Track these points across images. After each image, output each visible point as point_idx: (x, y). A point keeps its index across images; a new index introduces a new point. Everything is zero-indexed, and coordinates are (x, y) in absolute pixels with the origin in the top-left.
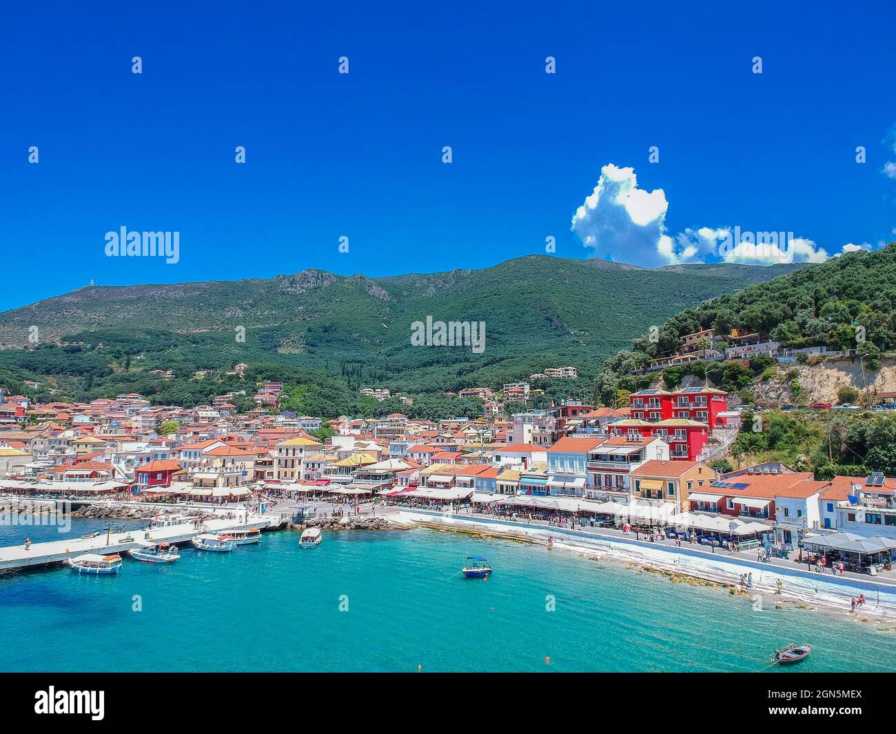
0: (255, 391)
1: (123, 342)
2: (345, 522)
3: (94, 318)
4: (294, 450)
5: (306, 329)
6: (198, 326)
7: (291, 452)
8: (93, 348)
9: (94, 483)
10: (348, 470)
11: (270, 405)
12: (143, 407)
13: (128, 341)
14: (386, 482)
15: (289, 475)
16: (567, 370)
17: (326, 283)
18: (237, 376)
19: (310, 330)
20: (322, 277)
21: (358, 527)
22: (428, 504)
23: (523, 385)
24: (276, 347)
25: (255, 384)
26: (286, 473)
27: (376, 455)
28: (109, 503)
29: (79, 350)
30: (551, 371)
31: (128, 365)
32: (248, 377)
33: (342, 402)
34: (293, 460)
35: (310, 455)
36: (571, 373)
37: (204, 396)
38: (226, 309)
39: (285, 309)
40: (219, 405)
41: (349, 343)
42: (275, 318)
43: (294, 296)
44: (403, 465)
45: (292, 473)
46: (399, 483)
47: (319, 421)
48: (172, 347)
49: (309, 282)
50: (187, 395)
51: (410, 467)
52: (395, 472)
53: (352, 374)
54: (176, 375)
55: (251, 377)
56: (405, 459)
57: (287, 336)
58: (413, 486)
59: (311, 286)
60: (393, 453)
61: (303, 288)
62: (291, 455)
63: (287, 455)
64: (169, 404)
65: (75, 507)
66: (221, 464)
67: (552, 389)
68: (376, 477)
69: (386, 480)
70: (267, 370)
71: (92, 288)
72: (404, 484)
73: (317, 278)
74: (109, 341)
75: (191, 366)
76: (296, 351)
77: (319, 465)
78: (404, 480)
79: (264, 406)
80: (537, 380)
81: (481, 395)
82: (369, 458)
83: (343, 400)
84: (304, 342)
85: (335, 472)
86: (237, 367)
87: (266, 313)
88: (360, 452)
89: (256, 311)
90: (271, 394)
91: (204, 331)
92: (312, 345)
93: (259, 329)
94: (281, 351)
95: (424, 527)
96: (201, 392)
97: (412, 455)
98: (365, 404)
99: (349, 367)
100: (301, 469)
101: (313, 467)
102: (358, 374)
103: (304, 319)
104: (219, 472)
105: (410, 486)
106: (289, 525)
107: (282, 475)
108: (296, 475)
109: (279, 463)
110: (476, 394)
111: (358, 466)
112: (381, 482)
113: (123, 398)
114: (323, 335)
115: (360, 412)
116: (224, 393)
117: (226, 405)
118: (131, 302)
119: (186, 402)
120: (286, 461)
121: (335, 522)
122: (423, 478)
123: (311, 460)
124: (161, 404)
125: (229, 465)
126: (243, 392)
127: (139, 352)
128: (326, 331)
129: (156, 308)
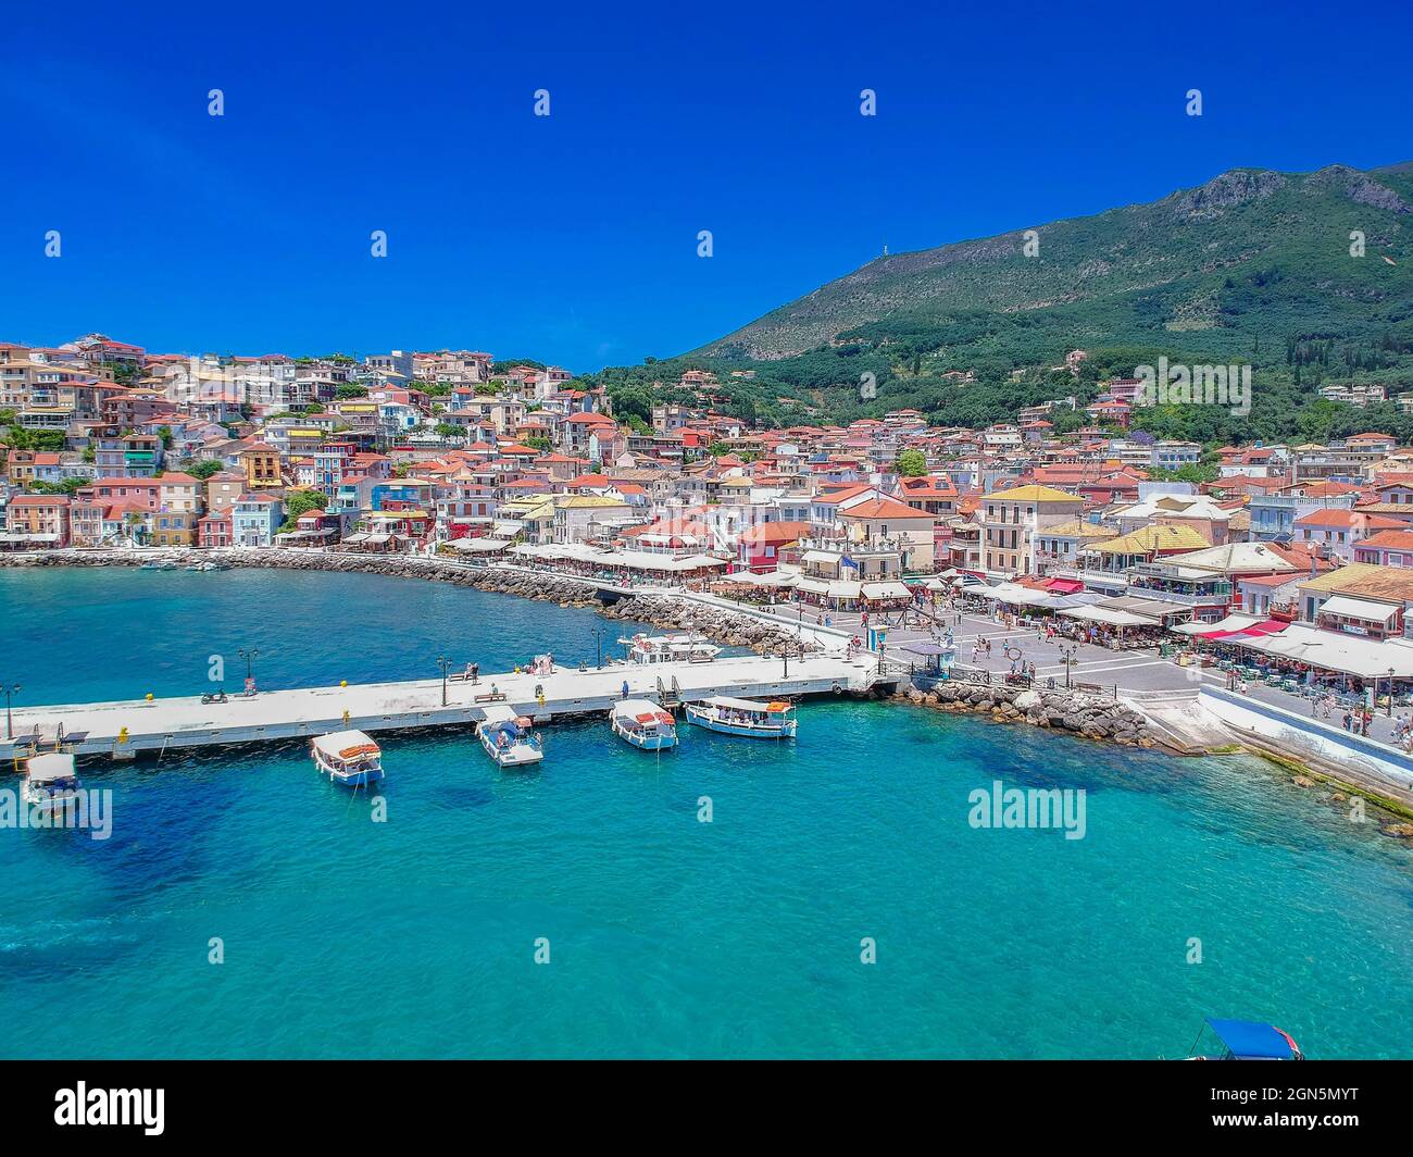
0: (1093, 397)
1: (914, 334)
2: (1026, 705)
3: (889, 303)
4: (1017, 510)
5: (1223, 282)
6: (1035, 298)
7: (1010, 513)
8: (875, 347)
9: (673, 556)
10: (1123, 561)
11: (1114, 420)
12: (915, 429)
13: (922, 331)
14: (1210, 601)
15: (1008, 563)
17: (1265, 192)
18: (1067, 374)
19: (1229, 285)
20: (1256, 180)
21: (1055, 723)
22: (1302, 678)
24: (1163, 320)
25: (1093, 385)
26: (1002, 557)
27: (1208, 529)
28: (665, 594)
29: (856, 351)
31: (917, 367)
32: (1084, 373)
33: (1265, 413)
34: (1014, 533)
35: (1052, 522)
37: (1007, 410)
38: (1082, 265)
39: (1185, 250)
40: (1027, 423)
41: (1309, 302)
42: (1166, 270)
43: (1201, 225)
44: (1271, 560)
45: (1014, 558)
46: (1246, 605)
47: (1195, 449)
48: (988, 335)
49: (1231, 195)
50: (980, 408)
51: (1289, 566)
52: (1235, 577)
53: (1309, 359)
54: (979, 377)
55: (1090, 374)
56: (1282, 544)
57: (1186, 301)
58: (1281, 619)
59: (1235, 201)
60: (1257, 526)
61: (1219, 207)
62: (1010, 522)
63: (1003, 521)
64: (954, 423)
65: (609, 599)
66: (862, 535)
68: (1180, 587)
69: (1209, 596)
70: (1119, 359)
71: (886, 258)
72: (1259, 610)
73: (1247, 185)
74: (895, 334)
75: (1005, 361)
76: (1201, 326)
77: (1066, 545)
78: (1259, 600)
79: (1102, 422)
82: (1188, 536)
83: (1266, 408)
84: (1218, 307)
85: (1094, 563)
86: (1070, 358)
87: (1148, 263)
88: (1168, 521)
89: (1131, 261)
90: (1119, 401)
91: (1046, 305)
92: (1233, 313)
93: (1134, 293)
94: (1171, 327)
95: (1252, 753)
96: (1003, 403)
97: (1308, 534)
98: (1313, 416)
99: (1303, 348)
100: (1028, 552)
101: (1055, 549)
102: (1321, 360)
103: (1218, 266)
104: (841, 550)
105: (1276, 618)
106: (899, 689)
107: (995, 561)
108: (1021, 564)
109: (990, 538)
111: (1150, 556)
112: (1191, 602)
113: (893, 417)
114: (1254, 290)
115: (1303, 432)
116: (1040, 402)
117: (1036, 423)
118: (937, 272)
119: (978, 420)
120: (1002, 532)
121: (1006, 700)
122: (1311, 601)
123: (1051, 533)
124: (942, 424)
125: (877, 537)
126: (1071, 400)
127: (938, 346)
128: (1262, 283)
129: (974, 277)
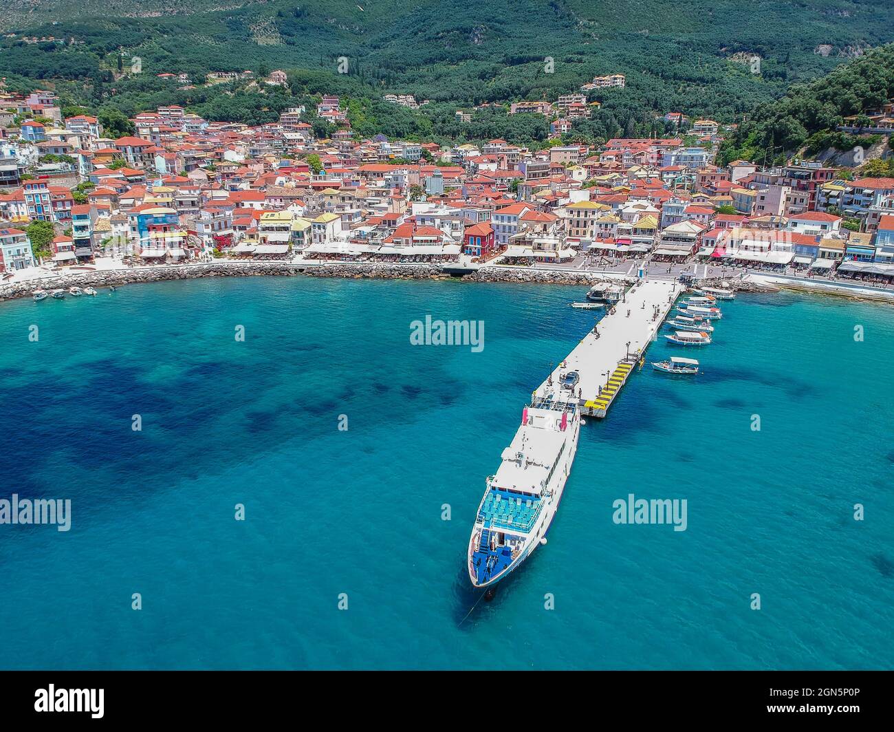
4: (586, 212)
16: (615, 79)
19: (280, 15)
23: (580, 99)
24: (249, 35)
30: (601, 81)
34: (585, 221)
36: (619, 82)
41: (326, 31)
45: (585, 231)
46: (704, 244)
55: (299, 88)
62: (582, 216)
63: (579, 216)
66: (542, 229)
67: (611, 102)
72: (709, 245)
76: (272, 42)
77: (612, 225)
78: (709, 242)
80: (592, 92)
81: (539, 110)
90: (334, 110)
97: (689, 216)
100: (593, 229)
101: (606, 227)
109: (571, 223)
110: (534, 108)
114: (295, 20)
120: (578, 221)
122: (732, 241)
123: (604, 221)
126: (303, 108)
128: (298, 16)
